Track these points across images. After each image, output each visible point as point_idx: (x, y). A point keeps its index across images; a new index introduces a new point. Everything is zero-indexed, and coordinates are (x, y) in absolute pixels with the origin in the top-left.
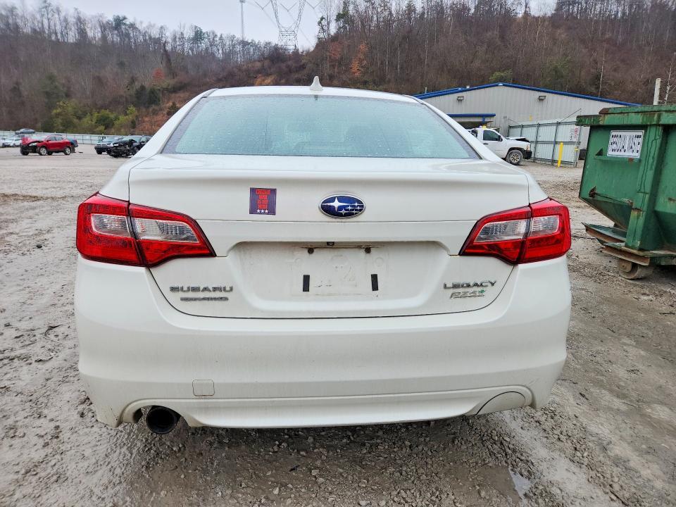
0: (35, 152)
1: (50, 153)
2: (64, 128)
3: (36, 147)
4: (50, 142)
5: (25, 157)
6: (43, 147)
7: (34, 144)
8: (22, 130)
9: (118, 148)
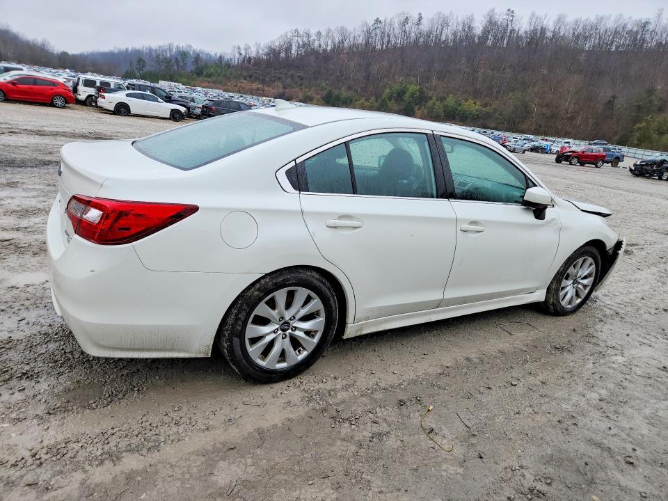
0: (567, 161)
1: (582, 164)
2: (639, 143)
3: (569, 156)
4: (585, 153)
5: (558, 164)
6: (576, 157)
7: (569, 154)
8: (596, 141)
9: (645, 167)
